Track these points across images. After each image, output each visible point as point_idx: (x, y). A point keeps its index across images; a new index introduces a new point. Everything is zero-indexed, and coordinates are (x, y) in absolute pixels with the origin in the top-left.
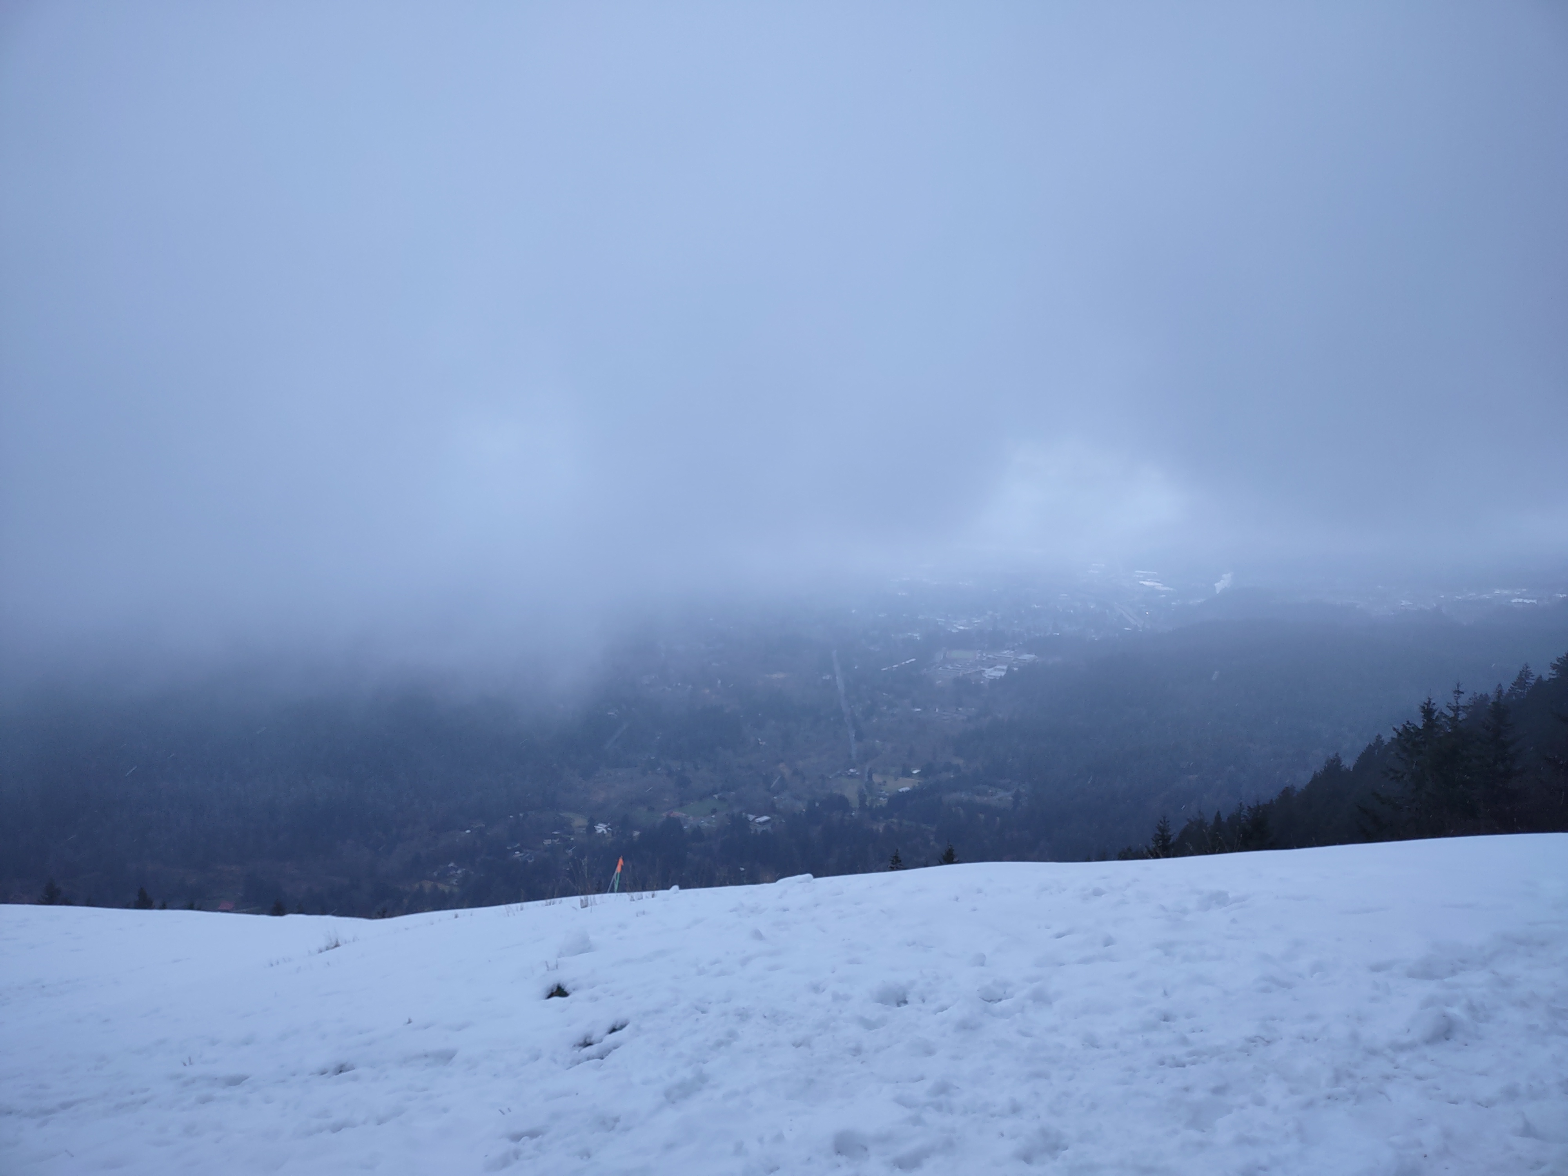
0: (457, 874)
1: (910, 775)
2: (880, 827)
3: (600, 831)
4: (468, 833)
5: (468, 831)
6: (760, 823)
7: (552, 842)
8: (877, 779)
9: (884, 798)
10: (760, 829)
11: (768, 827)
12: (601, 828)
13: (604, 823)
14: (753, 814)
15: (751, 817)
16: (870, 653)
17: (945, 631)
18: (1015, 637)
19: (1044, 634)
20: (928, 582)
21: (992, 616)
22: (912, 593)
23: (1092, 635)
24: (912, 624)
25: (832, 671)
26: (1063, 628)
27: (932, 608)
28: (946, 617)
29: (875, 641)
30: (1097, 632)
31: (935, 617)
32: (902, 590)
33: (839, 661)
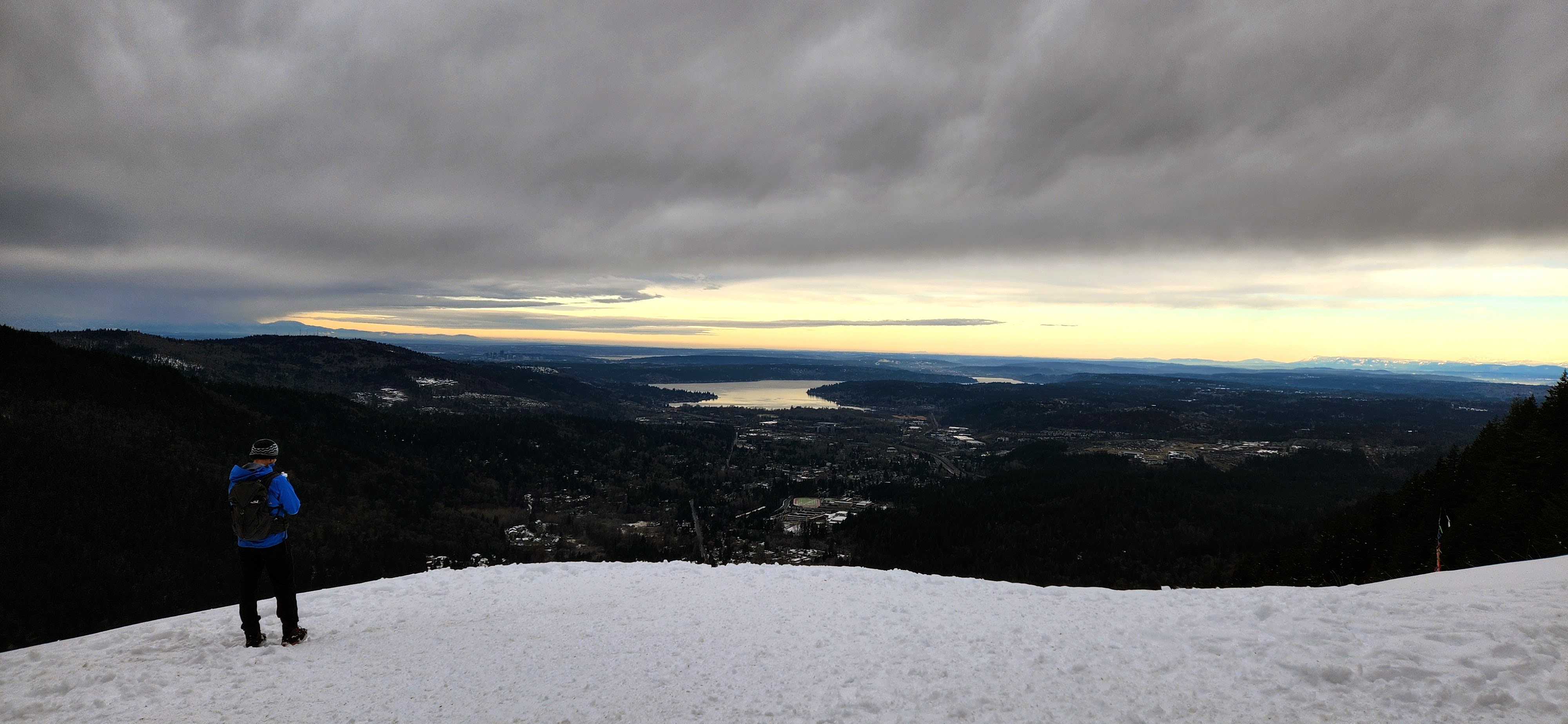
16: (725, 503)
17: (791, 481)
18: (852, 485)
19: (877, 483)
20: (772, 437)
21: (831, 467)
22: (759, 447)
23: (917, 483)
24: (762, 474)
25: (690, 519)
26: (892, 476)
27: (777, 460)
28: (790, 468)
29: (728, 490)
30: (922, 480)
31: (778, 468)
32: (750, 445)
33: (697, 509)
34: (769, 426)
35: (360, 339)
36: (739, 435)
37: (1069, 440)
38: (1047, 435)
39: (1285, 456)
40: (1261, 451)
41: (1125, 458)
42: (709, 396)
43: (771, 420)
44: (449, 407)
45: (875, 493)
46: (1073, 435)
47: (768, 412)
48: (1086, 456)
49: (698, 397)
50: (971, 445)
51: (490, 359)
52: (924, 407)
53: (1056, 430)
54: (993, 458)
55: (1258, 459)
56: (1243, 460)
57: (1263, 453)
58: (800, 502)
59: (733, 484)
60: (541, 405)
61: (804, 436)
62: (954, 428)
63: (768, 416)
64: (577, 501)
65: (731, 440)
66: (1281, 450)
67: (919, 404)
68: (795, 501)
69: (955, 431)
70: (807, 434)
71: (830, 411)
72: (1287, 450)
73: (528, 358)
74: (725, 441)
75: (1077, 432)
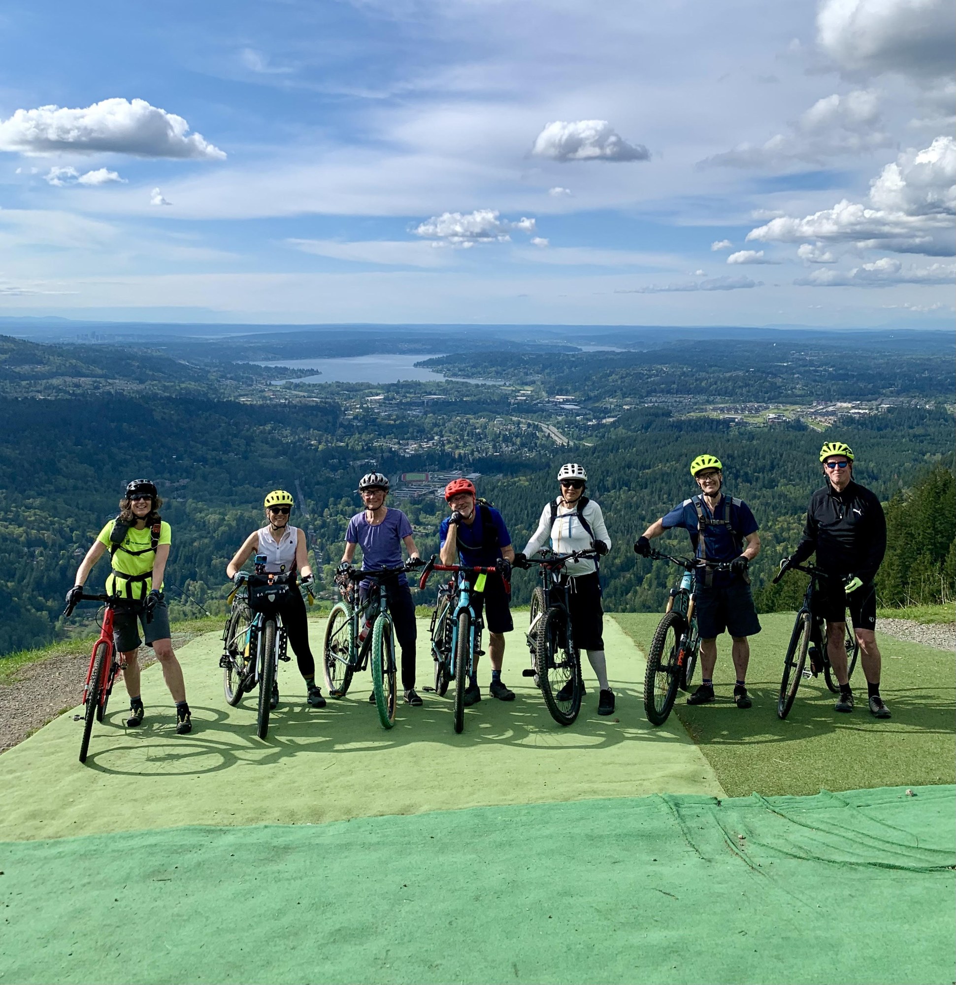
17: (399, 456)
18: (461, 458)
19: (487, 455)
20: (379, 413)
21: (439, 441)
22: (366, 423)
23: (526, 453)
26: (501, 448)
28: (399, 443)
30: (531, 451)
31: (389, 444)
32: (356, 421)
33: (302, 489)
34: (376, 402)
36: (345, 411)
37: (672, 406)
38: (651, 402)
39: (876, 415)
40: (853, 411)
41: (727, 421)
42: (312, 372)
43: (377, 395)
46: (676, 401)
47: (373, 387)
48: (690, 421)
49: (301, 373)
50: (577, 414)
52: (530, 378)
53: (660, 397)
57: (855, 413)
58: (410, 476)
59: (340, 462)
60: (136, 386)
61: (412, 410)
62: (560, 398)
63: (374, 391)
64: (176, 484)
65: (336, 417)
66: (871, 409)
67: (526, 374)
68: (404, 477)
69: (562, 400)
70: (414, 408)
71: (438, 385)
72: (877, 409)
73: (120, 339)
74: (330, 418)
75: (680, 397)
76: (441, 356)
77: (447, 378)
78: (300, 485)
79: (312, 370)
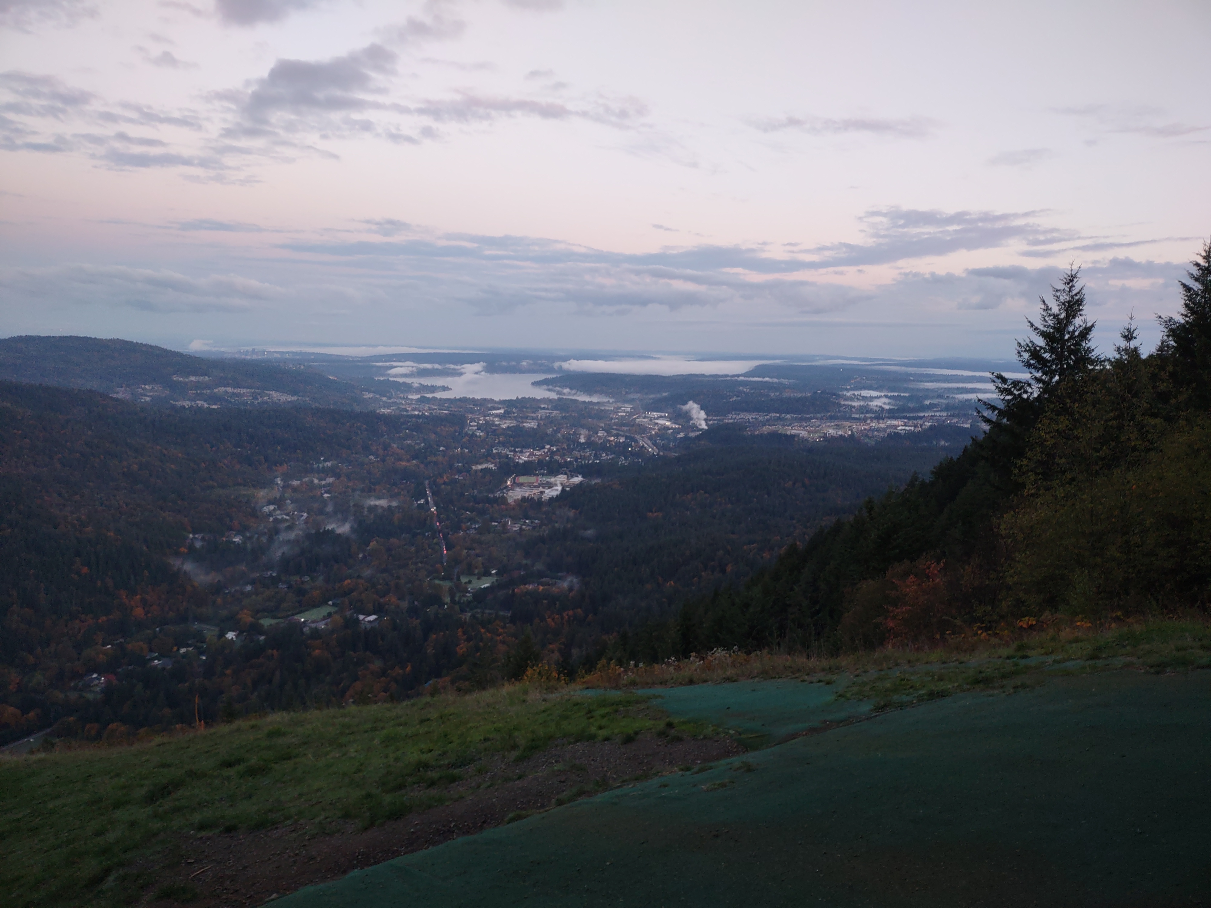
0: (99, 683)
1: (490, 574)
2: (467, 616)
3: (230, 638)
4: (109, 648)
5: (109, 646)
6: (369, 622)
7: (187, 650)
8: (464, 580)
9: (469, 593)
10: (369, 626)
11: (376, 624)
12: (231, 635)
13: (233, 631)
14: (363, 614)
15: (361, 617)
16: (456, 481)
17: (514, 462)
18: (567, 465)
19: (588, 462)
20: (499, 424)
21: (549, 449)
22: (487, 433)
23: (622, 461)
24: (488, 457)
25: (425, 497)
26: (601, 456)
27: (504, 445)
28: (515, 451)
29: (459, 471)
30: (626, 459)
31: (506, 451)
32: (480, 431)
33: (431, 488)
34: (497, 416)
35: (118, 339)
36: (470, 422)
37: (749, 422)
38: (730, 419)
39: (919, 432)
40: (900, 428)
41: (793, 436)
42: (445, 389)
43: (498, 409)
44: (205, 401)
45: (586, 470)
46: (752, 418)
47: (496, 402)
48: (761, 435)
49: (433, 389)
50: (668, 428)
51: (243, 357)
52: (631, 396)
53: (739, 414)
54: (686, 438)
55: (897, 435)
56: (886, 435)
57: (902, 430)
58: (522, 479)
59: (464, 466)
60: (290, 398)
61: (527, 422)
62: (655, 414)
63: (496, 405)
64: (323, 483)
65: (462, 428)
66: (915, 426)
67: (627, 393)
68: (518, 479)
69: (656, 416)
70: (530, 421)
71: (550, 401)
72: (921, 426)
73: (278, 356)
74: (457, 428)
75: (756, 415)
76: (554, 376)
77: (559, 396)
78: (429, 484)
79: (444, 387)
